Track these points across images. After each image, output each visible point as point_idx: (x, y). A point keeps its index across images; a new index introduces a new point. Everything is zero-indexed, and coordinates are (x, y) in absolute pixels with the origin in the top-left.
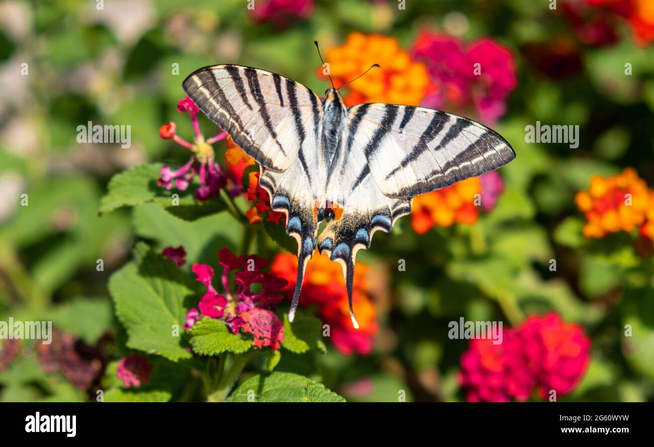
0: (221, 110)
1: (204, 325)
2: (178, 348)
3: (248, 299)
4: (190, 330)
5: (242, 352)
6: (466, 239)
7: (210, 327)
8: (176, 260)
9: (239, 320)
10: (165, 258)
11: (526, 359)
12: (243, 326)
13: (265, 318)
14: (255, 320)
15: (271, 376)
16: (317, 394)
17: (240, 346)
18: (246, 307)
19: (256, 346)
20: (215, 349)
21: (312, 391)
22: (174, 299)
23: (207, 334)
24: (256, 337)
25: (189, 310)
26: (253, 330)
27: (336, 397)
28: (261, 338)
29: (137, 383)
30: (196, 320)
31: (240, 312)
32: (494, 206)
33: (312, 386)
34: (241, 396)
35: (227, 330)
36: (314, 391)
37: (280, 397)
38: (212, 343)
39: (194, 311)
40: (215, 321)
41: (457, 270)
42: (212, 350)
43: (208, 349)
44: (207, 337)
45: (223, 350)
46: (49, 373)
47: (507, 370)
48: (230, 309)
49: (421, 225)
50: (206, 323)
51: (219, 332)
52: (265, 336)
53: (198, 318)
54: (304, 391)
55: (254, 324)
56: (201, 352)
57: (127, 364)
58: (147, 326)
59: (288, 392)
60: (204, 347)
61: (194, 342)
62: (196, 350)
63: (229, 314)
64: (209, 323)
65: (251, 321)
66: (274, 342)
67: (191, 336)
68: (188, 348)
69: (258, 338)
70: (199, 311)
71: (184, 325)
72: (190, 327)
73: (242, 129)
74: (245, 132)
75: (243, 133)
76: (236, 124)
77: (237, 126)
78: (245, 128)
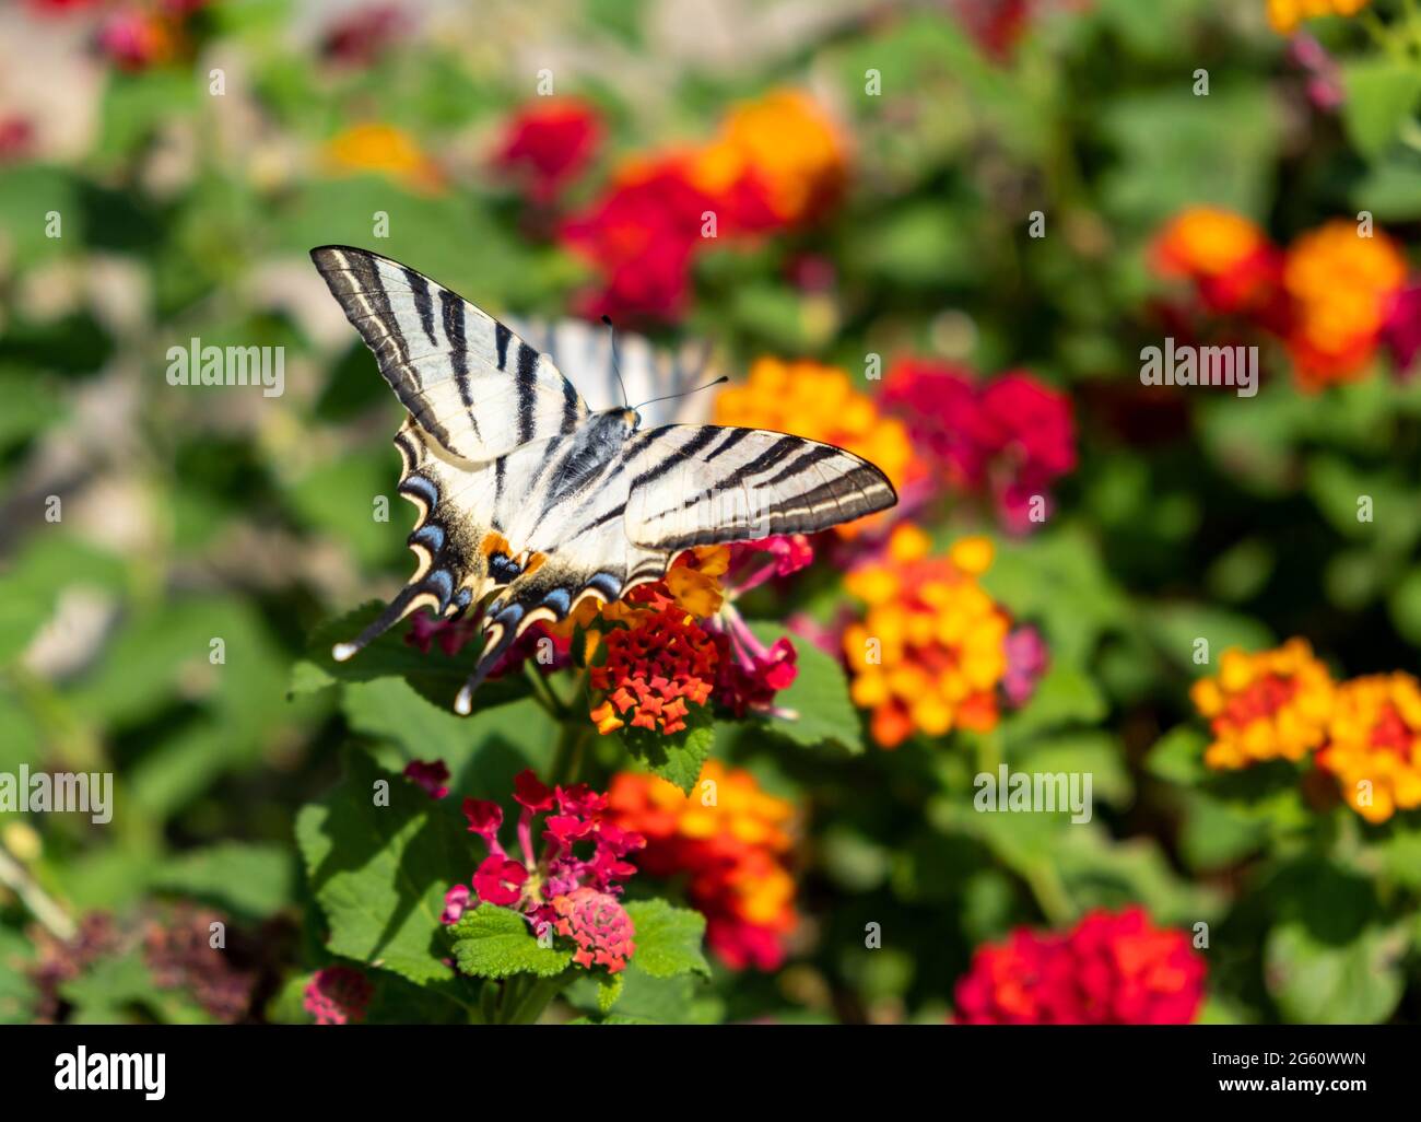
0: (374, 319)
1: (483, 918)
2: (427, 958)
3: (567, 871)
4: (454, 926)
5: (551, 974)
7: (493, 922)
8: (428, 785)
9: (548, 913)
10: (409, 780)
11: (1080, 994)
12: (558, 924)
13: (599, 910)
14: (580, 912)
17: (550, 961)
18: (562, 886)
19: (579, 964)
20: (500, 966)
23: (487, 936)
24: (580, 946)
25: (452, 887)
26: (575, 933)
28: (589, 949)
29: (340, 1021)
30: (465, 909)
31: (551, 896)
32: (1027, 697)
35: (525, 931)
38: (495, 955)
39: (462, 889)
40: (504, 911)
41: (946, 814)
42: (495, 969)
43: (487, 966)
44: (486, 942)
45: (517, 970)
46: (165, 989)
47: (1044, 1015)
48: (533, 888)
49: (889, 731)
50: (484, 915)
51: (510, 933)
52: (597, 944)
53: (468, 903)
55: (577, 921)
56: (474, 971)
57: (324, 983)
60: (478, 961)
61: (459, 951)
62: (464, 966)
63: (529, 897)
64: (491, 914)
65: (572, 915)
66: (614, 957)
67: (455, 938)
68: (448, 961)
69: (585, 948)
70: (472, 890)
71: (440, 912)
72: (454, 920)
73: (406, 361)
74: (410, 368)
75: (405, 368)
76: (396, 349)
77: (398, 353)
78: (413, 363)
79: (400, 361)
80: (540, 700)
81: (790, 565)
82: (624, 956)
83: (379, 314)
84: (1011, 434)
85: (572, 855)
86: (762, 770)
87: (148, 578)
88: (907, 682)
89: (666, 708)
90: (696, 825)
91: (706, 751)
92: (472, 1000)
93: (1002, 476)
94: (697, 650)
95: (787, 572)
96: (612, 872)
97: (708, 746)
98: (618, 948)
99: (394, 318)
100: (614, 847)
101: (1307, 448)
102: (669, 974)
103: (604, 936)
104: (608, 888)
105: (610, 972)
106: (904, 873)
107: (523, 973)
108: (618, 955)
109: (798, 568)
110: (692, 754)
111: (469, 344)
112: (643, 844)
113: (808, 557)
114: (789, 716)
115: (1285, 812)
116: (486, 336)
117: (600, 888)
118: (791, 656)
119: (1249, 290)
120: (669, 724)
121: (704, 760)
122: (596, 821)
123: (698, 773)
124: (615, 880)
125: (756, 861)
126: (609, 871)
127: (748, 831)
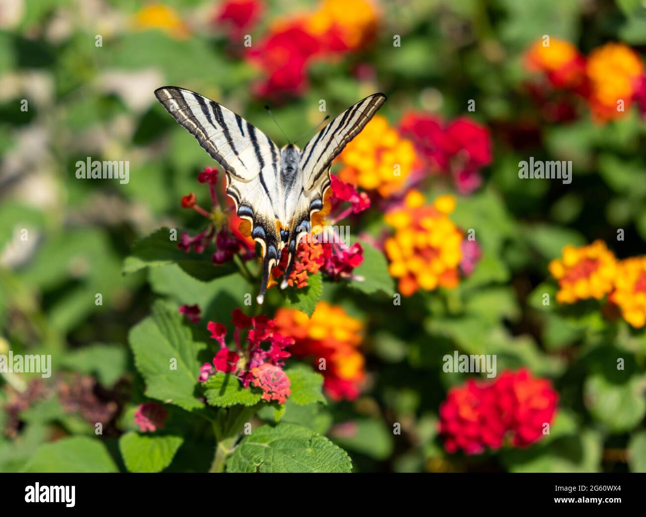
0: (188, 120)
1: (218, 379)
2: (192, 399)
3: (258, 355)
4: (205, 383)
5: (252, 404)
6: (444, 300)
7: (224, 381)
9: (248, 375)
11: (499, 410)
12: (253, 381)
13: (273, 374)
14: (264, 375)
15: (277, 427)
16: (321, 446)
17: (251, 399)
18: (256, 363)
19: (264, 400)
20: (227, 402)
21: (316, 443)
22: (188, 353)
24: (265, 391)
25: (203, 364)
26: (262, 385)
27: (338, 450)
28: (269, 393)
29: (152, 428)
30: (210, 374)
31: (250, 368)
33: (316, 439)
34: (249, 445)
35: (239, 385)
36: (318, 443)
37: (286, 447)
38: (225, 396)
39: (207, 365)
41: (435, 326)
42: (225, 403)
43: (221, 401)
45: (235, 403)
46: (69, 414)
47: (482, 421)
48: (242, 364)
49: (407, 288)
50: (220, 377)
51: (231, 385)
52: (273, 390)
53: (211, 372)
54: (308, 442)
55: (263, 379)
56: (215, 404)
57: (144, 411)
58: (163, 377)
59: (294, 443)
60: (217, 399)
61: (208, 395)
62: (210, 402)
63: (240, 369)
64: (223, 377)
65: (261, 377)
66: (281, 396)
67: (205, 389)
68: (202, 399)
69: (267, 392)
70: (213, 365)
71: (198, 377)
72: (204, 380)
73: (208, 138)
74: (210, 141)
75: (208, 142)
76: (202, 133)
77: (203, 135)
78: (211, 139)
79: (205, 139)
80: (242, 274)
81: (359, 208)
82: (286, 396)
83: (190, 118)
84: (460, 146)
85: (260, 348)
86: (347, 306)
87: (55, 221)
88: (416, 265)
89: (298, 276)
90: (317, 333)
91: (318, 297)
92: (213, 417)
93: (457, 167)
94: (313, 248)
95: (358, 211)
96: (280, 356)
97: (320, 295)
98: (283, 392)
99: (196, 119)
100: (280, 344)
101: (598, 150)
102: (307, 404)
103: (276, 386)
104: (277, 364)
105: (279, 403)
106: (414, 354)
107: (238, 405)
108: (283, 395)
109: (363, 209)
110: (312, 298)
111: (228, 126)
112: (293, 342)
113: (367, 204)
114: (360, 279)
115: (594, 323)
116: (232, 121)
117: (273, 363)
118: (360, 251)
119: (570, 77)
120: (299, 283)
121: (317, 301)
122: (271, 332)
123: (314, 308)
124: (281, 360)
125: (346, 349)
126: (278, 355)
127: (341, 335)
